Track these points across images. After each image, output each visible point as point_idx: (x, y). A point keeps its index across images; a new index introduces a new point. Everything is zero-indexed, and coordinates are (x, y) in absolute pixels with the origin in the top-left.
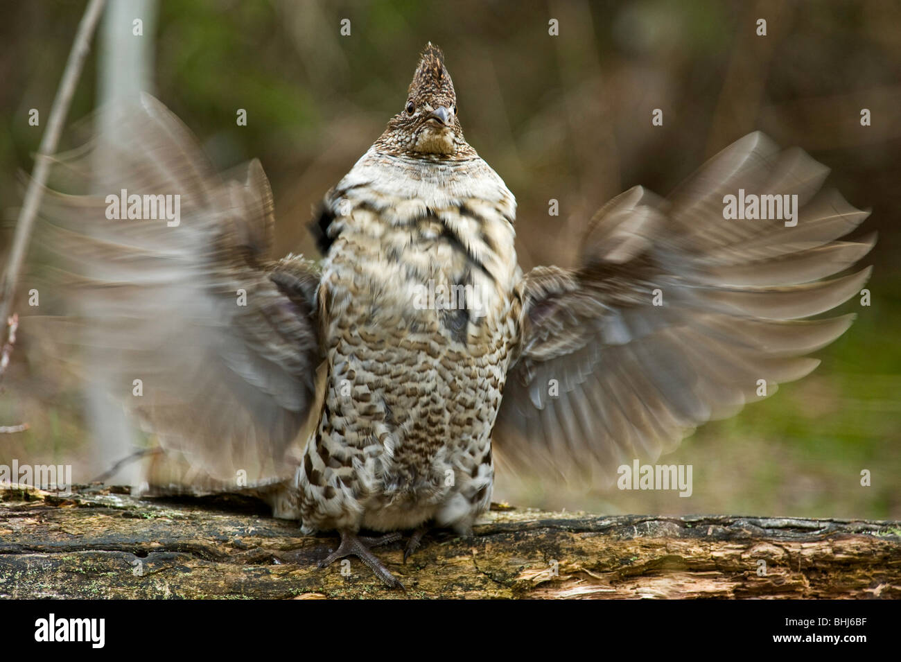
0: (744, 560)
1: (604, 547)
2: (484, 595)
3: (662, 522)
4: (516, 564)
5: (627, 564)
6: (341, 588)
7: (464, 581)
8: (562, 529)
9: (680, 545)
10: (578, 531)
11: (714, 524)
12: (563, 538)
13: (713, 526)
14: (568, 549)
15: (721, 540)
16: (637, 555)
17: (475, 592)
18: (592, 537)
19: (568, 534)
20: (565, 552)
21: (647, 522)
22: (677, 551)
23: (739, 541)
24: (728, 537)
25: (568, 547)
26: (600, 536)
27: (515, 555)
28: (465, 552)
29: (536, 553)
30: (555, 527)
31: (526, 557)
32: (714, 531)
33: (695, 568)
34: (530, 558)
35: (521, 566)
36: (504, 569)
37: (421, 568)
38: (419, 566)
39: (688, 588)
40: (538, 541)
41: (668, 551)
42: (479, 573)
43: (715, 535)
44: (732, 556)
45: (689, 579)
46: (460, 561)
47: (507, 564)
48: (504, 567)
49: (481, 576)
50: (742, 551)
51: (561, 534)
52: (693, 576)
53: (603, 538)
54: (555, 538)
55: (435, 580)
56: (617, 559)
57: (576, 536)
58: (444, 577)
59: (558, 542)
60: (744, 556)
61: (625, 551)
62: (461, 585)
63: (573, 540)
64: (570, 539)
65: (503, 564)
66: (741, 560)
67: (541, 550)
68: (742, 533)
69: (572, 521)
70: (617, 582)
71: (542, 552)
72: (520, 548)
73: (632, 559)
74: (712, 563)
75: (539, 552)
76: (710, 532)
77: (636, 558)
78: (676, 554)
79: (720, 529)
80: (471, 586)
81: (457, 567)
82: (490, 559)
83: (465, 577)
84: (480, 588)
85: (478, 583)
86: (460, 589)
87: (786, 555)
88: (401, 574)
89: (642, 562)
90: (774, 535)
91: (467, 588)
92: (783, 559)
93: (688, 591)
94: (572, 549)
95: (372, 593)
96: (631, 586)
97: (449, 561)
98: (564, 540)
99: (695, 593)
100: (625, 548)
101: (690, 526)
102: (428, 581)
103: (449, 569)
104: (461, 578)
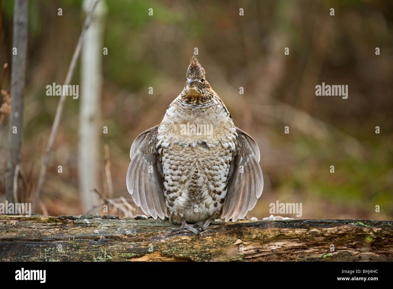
0: (307, 234)
1: (258, 232)
2: (217, 250)
3: (278, 222)
4: (227, 239)
5: (266, 237)
6: (166, 249)
7: (209, 246)
8: (243, 226)
9: (284, 230)
10: (248, 226)
11: (296, 222)
12: (243, 229)
13: (295, 223)
14: (245, 233)
15: (299, 228)
16: (270, 234)
17: (213, 249)
18: (254, 228)
19: (245, 228)
20: (244, 234)
21: (273, 223)
22: (283, 232)
23: (305, 228)
24: (301, 227)
25: (245, 232)
26: (256, 228)
27: (227, 236)
28: (209, 235)
29: (234, 235)
30: (240, 225)
31: (231, 236)
32: (296, 225)
33: (290, 238)
34: (232, 236)
35: (229, 239)
36: (223, 241)
37: (194, 241)
38: (193, 240)
39: (288, 245)
40: (235, 230)
41: (280, 232)
42: (215, 242)
43: (297, 226)
44: (303, 233)
45: (288, 242)
46: (208, 239)
47: (224, 239)
48: (223, 240)
49: (215, 243)
50: (306, 231)
51: (243, 228)
52: (289, 241)
53: (257, 229)
54: (241, 229)
55: (199, 245)
56: (262, 236)
57: (248, 228)
58: (202, 244)
59: (242, 231)
60: (307, 233)
61: (265, 233)
62: (208, 247)
63: (247, 230)
64: (246, 229)
65: (223, 239)
66: (306, 234)
67: (235, 233)
68: (305, 225)
69: (246, 223)
70: (262, 244)
71: (236, 234)
72: (228, 233)
73: (267, 236)
74: (296, 236)
75: (235, 234)
76: (294, 225)
77: (269, 235)
78: (283, 233)
79: (298, 224)
80: (212, 247)
81: (206, 241)
82: (218, 237)
83: (210, 244)
84: (215, 248)
85: (214, 246)
86: (208, 248)
87: (322, 232)
88: (187, 243)
89: (271, 237)
90: (317, 226)
91: (211, 248)
92: (321, 234)
93: (288, 246)
94: (247, 233)
95: (177, 251)
96: (267, 245)
97: (204, 238)
98: (244, 230)
99: (290, 247)
100: (265, 232)
101: (288, 223)
102: (197, 246)
103: (204, 241)
104: (208, 244)
